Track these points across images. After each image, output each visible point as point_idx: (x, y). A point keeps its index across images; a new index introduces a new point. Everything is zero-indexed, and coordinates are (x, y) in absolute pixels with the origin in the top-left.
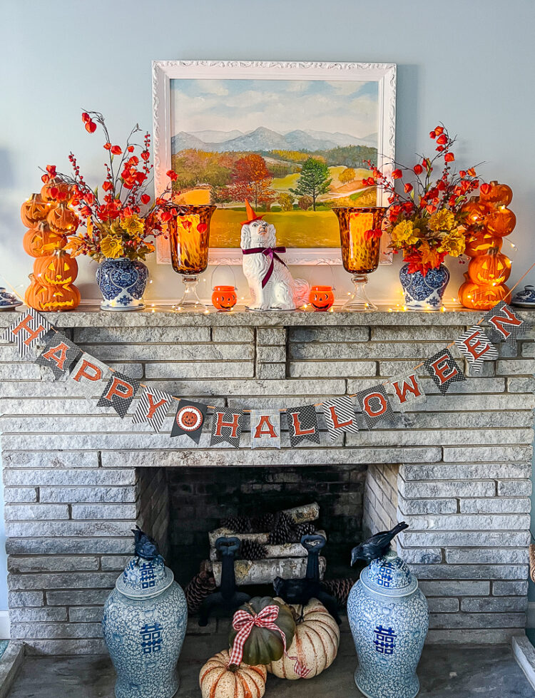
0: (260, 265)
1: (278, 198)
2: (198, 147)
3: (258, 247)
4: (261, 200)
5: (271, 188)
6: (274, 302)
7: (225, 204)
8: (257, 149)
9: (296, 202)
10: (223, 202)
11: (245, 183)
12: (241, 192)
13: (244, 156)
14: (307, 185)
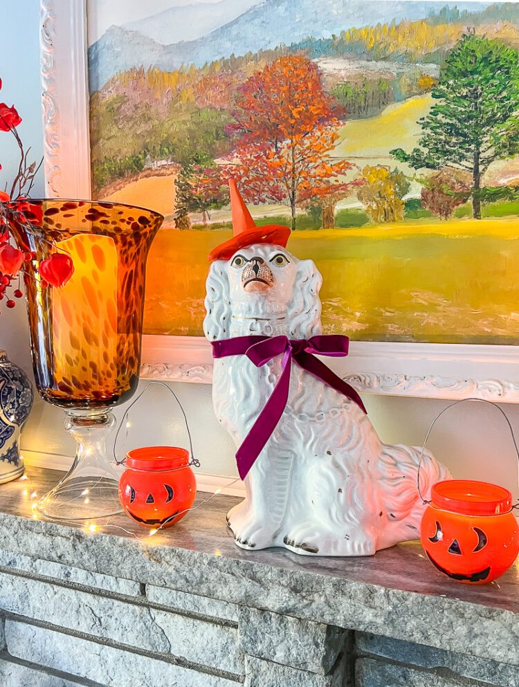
0: (247, 396)
1: (356, 183)
2: (148, 59)
3: (247, 334)
4: (308, 193)
5: (337, 153)
6: (302, 516)
7: (212, 212)
8: (297, 37)
9: (415, 192)
10: (206, 206)
11: (261, 149)
12: (252, 175)
13: (262, 65)
14: (452, 130)
